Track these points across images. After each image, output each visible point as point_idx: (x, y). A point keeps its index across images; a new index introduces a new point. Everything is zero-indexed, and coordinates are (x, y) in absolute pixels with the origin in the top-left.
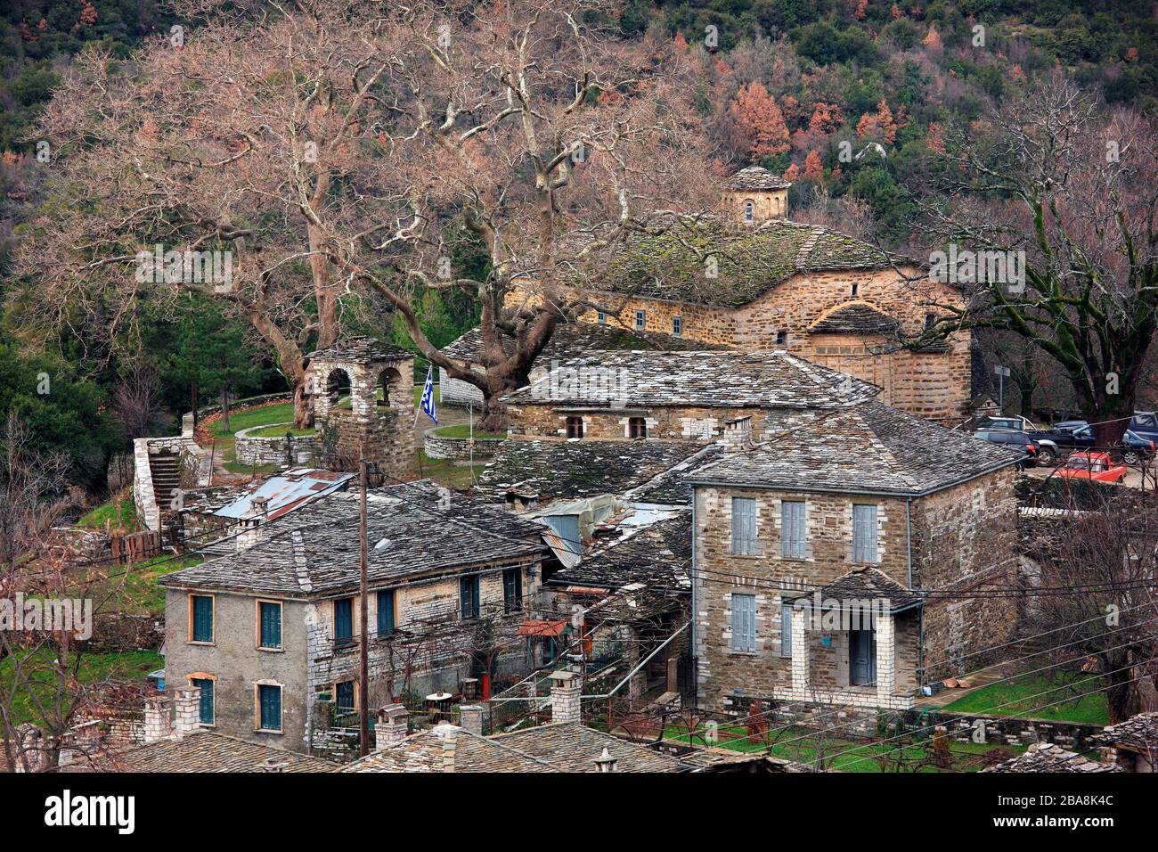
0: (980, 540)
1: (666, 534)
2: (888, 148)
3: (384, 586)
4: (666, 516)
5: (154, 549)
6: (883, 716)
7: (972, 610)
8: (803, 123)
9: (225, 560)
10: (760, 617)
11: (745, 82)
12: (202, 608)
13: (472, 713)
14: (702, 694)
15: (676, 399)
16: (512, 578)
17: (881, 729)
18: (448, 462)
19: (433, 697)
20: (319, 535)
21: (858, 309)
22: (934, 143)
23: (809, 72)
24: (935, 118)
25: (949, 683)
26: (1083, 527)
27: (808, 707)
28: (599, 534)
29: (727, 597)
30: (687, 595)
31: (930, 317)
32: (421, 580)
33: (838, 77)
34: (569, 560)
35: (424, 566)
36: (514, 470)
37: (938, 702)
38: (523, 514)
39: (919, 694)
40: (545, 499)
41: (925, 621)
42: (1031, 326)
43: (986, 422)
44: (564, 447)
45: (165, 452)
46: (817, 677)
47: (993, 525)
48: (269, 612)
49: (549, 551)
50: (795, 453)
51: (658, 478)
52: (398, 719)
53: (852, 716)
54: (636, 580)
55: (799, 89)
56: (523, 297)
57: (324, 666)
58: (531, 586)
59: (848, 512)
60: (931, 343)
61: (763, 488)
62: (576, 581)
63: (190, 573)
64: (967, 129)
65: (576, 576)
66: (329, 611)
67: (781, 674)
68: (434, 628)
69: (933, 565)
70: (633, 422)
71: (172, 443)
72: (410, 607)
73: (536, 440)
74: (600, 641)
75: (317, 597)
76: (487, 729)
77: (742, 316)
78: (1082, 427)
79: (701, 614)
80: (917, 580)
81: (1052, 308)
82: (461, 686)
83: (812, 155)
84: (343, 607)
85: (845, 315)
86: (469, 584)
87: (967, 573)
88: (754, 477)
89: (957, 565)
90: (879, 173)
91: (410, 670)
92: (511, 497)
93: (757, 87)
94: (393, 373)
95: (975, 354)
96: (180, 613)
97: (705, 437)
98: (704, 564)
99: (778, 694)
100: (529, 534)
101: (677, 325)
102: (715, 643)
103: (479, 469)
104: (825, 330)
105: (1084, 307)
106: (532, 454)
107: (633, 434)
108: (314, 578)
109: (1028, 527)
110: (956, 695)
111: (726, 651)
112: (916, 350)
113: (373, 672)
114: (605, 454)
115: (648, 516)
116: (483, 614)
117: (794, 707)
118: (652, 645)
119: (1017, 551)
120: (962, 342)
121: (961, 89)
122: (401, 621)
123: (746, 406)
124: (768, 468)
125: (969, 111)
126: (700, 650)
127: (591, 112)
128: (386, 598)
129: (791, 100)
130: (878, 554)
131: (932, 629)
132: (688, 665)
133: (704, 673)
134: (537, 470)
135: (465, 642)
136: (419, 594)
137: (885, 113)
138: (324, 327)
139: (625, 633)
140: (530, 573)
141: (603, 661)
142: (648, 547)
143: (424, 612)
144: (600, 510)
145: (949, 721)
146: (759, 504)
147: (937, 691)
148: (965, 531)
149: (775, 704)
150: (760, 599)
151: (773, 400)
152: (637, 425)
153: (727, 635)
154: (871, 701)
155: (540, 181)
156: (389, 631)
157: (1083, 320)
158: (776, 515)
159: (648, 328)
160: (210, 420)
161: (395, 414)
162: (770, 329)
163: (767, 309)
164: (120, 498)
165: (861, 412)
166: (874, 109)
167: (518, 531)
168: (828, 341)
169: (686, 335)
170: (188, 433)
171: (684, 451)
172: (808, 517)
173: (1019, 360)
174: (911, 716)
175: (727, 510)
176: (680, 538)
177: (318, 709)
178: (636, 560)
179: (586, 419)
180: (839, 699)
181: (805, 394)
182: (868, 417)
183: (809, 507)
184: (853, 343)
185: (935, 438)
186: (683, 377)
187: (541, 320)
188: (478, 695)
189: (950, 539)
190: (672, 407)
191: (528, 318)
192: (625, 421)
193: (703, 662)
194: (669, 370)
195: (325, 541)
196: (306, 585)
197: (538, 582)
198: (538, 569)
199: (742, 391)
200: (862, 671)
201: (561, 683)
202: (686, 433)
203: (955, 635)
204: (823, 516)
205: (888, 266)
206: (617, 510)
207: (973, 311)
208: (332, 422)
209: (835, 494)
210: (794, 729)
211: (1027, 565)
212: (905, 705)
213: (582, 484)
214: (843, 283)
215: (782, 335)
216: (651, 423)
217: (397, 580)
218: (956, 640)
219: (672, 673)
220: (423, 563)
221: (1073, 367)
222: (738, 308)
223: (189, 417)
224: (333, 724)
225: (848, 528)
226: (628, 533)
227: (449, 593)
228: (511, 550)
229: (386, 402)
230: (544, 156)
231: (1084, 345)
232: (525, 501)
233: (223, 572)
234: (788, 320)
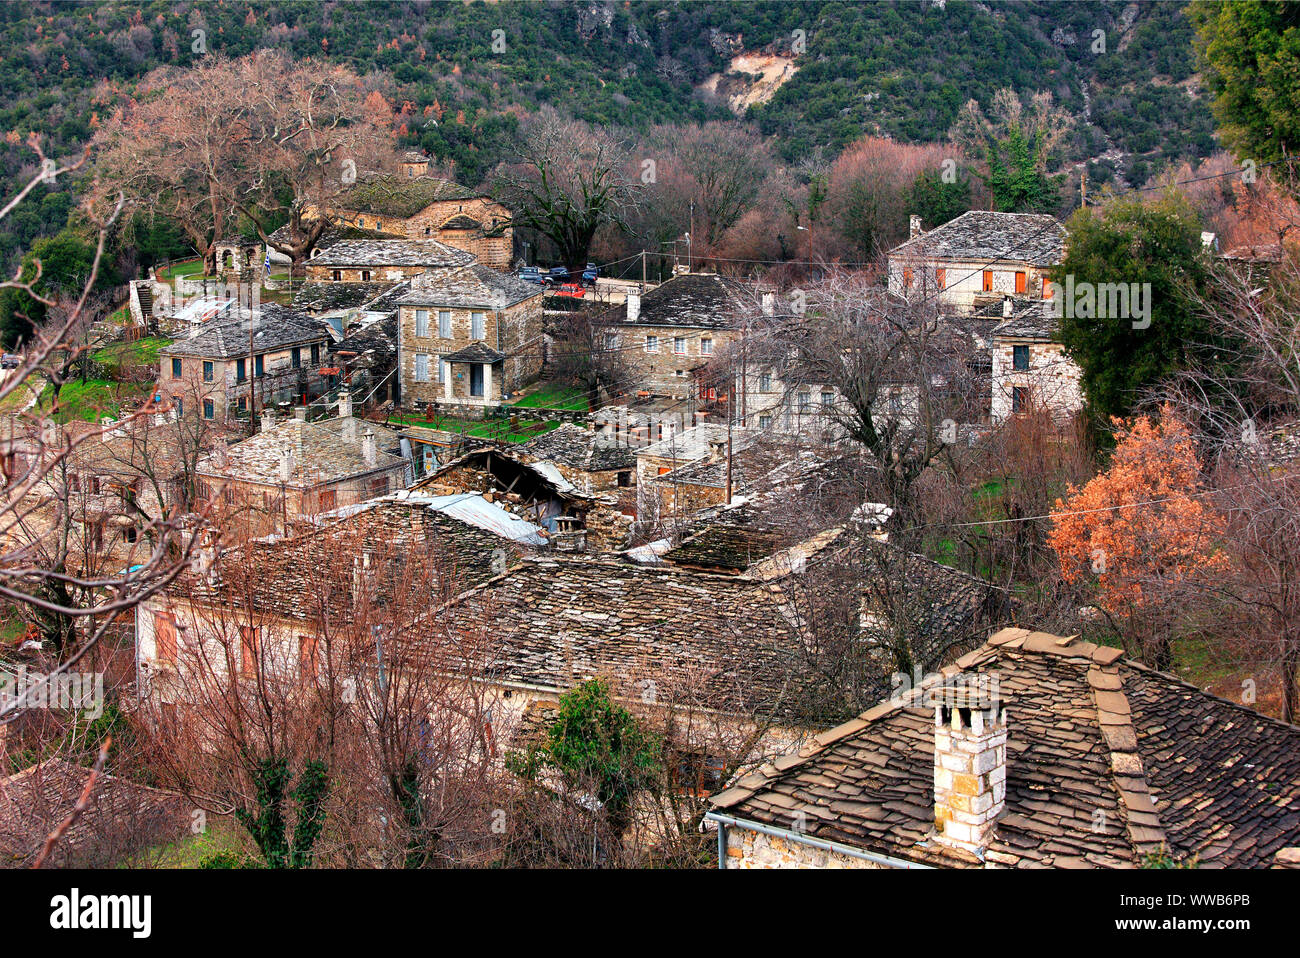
0: (528, 328)
1: (383, 327)
2: (438, 122)
3: (258, 353)
4: (382, 317)
5: (144, 334)
6: (487, 409)
7: (524, 359)
8: (398, 110)
9: (187, 342)
10: (429, 365)
11: (370, 91)
12: (177, 364)
13: (300, 411)
14: (403, 400)
15: (384, 262)
16: (315, 349)
17: (486, 415)
18: (276, 292)
19: (282, 404)
20: (229, 330)
21: (462, 218)
22: (460, 119)
23: (400, 86)
24: (460, 108)
25: (515, 393)
26: (570, 319)
27: (453, 406)
28: (352, 326)
29: (414, 356)
30: (395, 355)
31: (495, 221)
32: (275, 350)
33: (414, 88)
34: (338, 339)
35: (276, 344)
36: (310, 297)
37: (511, 402)
38: (317, 318)
39: (502, 399)
40: (325, 310)
41: (505, 366)
42: (543, 226)
43: (521, 270)
44: (332, 285)
45: (144, 287)
46: (457, 393)
47: (533, 320)
48: (208, 366)
49: (330, 336)
50: (445, 290)
51: (377, 300)
52: (272, 416)
53: (472, 409)
54: (370, 348)
55: (396, 94)
56: (311, 214)
57: (233, 390)
58: (323, 352)
59: (470, 316)
60: (497, 234)
61: (431, 306)
62: (342, 349)
63: (171, 348)
64: (475, 113)
65: (341, 346)
66: (234, 365)
67: (439, 391)
68: (281, 372)
69: (508, 340)
70: (364, 273)
71: (147, 283)
72: (271, 362)
73: (320, 283)
74: (355, 375)
75: (229, 359)
76: (308, 419)
77: (409, 222)
78: (563, 271)
79: (402, 365)
80: (501, 347)
81: (551, 218)
82: (293, 399)
83: (403, 125)
84: (241, 364)
85: (456, 220)
86: (296, 352)
87: (522, 343)
88: (427, 300)
89: (518, 339)
90: (435, 134)
91: (271, 391)
92: (309, 309)
93: (377, 94)
94: (253, 251)
95: (515, 238)
96: (167, 365)
97: (398, 280)
98: (403, 341)
99: (438, 400)
100: (320, 327)
101: (379, 226)
102: (409, 377)
103: (294, 295)
104: (447, 228)
105: (565, 217)
106: (318, 288)
107: (364, 279)
108: (228, 350)
109: (545, 319)
110: (518, 399)
111: (414, 380)
112: (489, 237)
113: (256, 392)
114: (351, 288)
115: (373, 318)
116: (302, 365)
117: (446, 406)
118: (381, 379)
119: (544, 331)
120: (509, 232)
121: (471, 94)
122: (266, 369)
123: (417, 265)
124: (432, 297)
125: (476, 104)
126: (402, 380)
127: (343, 130)
128: (260, 359)
129: (393, 99)
130: (482, 335)
131: (507, 369)
132: (396, 387)
133: (404, 391)
134: (320, 296)
135: (294, 378)
136: (273, 356)
137: (436, 105)
138: (218, 228)
139: (367, 373)
140: (323, 346)
141: (356, 387)
142: (374, 333)
143: (276, 365)
144: (351, 315)
145: (517, 411)
146: (429, 313)
147: (509, 397)
148: (521, 324)
149: (437, 405)
150: (430, 357)
151: (429, 262)
152: (366, 275)
153: (414, 373)
154: (481, 403)
155: (318, 161)
156: (261, 374)
157: (565, 222)
158: (437, 318)
159: (365, 227)
160: (160, 270)
161: (253, 270)
162: (423, 227)
163: (421, 218)
164: (124, 307)
165: (474, 270)
166: (431, 104)
167: (316, 326)
168: (449, 233)
169: (383, 230)
170: (153, 278)
171: (388, 287)
172: (451, 319)
173: (532, 239)
174: (499, 409)
175: (414, 316)
176: (391, 327)
177: (230, 410)
178: (370, 338)
179: (342, 272)
180: (464, 402)
181: (443, 259)
182: (477, 273)
183: (452, 314)
184: (461, 233)
185: (507, 281)
186: (386, 252)
187: (319, 225)
188: (301, 403)
189: (515, 327)
190: (382, 266)
191: (313, 223)
192: (360, 273)
193: (403, 386)
194: (380, 249)
195: (231, 332)
196: (225, 353)
197: (326, 350)
198: (326, 344)
199: (414, 258)
200: (477, 389)
201: (343, 398)
202: (389, 278)
203: (517, 371)
204: (458, 318)
205: (476, 198)
206: (359, 315)
207: (515, 219)
208: (225, 274)
209: (464, 308)
210: (447, 416)
211: (547, 338)
212: (497, 404)
213: (342, 302)
214: (455, 206)
215: (428, 230)
216: (372, 274)
217: (264, 350)
218: (517, 374)
219: (390, 391)
220: (275, 342)
221: (560, 243)
222: (408, 218)
223: (151, 269)
224: (237, 416)
225: (470, 324)
226: (365, 326)
227: (287, 355)
228: (314, 335)
229: (249, 265)
230: (321, 150)
231: (565, 233)
232: (316, 311)
233: (186, 347)
234: (431, 223)
